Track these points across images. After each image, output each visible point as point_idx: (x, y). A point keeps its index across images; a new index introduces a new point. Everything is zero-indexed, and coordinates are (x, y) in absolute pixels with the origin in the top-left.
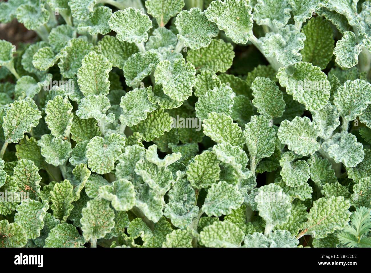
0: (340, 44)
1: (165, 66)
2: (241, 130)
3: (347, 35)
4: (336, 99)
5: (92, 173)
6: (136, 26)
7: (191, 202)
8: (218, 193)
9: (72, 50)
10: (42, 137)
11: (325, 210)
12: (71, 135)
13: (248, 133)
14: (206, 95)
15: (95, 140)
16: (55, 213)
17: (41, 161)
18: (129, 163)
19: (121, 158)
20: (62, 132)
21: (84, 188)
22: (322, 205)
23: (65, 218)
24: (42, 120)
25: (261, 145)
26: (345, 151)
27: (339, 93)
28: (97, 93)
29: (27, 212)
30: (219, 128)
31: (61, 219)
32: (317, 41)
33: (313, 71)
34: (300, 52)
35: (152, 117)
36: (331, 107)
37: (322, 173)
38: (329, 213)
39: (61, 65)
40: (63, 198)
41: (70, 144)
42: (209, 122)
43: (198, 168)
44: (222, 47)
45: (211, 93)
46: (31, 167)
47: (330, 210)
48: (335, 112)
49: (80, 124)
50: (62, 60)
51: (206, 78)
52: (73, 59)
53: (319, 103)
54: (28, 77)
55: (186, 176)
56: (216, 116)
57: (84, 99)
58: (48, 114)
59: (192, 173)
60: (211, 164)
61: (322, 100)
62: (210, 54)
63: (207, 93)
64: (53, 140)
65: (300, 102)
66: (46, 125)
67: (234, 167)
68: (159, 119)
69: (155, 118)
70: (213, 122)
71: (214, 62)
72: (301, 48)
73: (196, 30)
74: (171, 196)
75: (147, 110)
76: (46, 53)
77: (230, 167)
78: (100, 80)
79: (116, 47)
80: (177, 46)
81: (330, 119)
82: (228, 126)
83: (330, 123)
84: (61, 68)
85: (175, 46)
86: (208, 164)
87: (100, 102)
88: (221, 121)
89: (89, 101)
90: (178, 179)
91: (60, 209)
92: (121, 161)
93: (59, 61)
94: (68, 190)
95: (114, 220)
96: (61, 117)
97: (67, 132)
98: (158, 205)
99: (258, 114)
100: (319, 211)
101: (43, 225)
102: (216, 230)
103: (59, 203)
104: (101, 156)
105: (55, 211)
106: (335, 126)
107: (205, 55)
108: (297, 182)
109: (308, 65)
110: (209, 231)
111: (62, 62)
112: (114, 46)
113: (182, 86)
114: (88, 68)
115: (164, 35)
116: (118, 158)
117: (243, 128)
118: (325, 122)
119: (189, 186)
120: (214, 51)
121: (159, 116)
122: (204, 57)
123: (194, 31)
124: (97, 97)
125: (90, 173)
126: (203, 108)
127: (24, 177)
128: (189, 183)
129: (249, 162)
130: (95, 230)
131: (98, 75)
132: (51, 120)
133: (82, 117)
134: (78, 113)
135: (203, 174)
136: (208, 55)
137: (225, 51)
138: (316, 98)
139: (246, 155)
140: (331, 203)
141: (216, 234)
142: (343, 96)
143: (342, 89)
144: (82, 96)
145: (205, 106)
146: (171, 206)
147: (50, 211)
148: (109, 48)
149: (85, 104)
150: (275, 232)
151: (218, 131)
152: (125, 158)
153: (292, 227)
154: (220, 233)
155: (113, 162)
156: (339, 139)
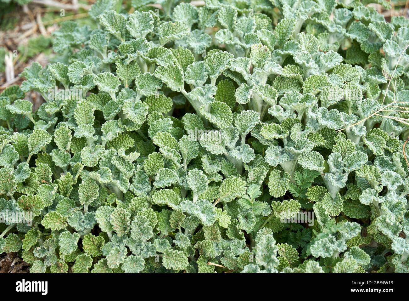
0: (238, 90)
1: (129, 105)
2: (177, 142)
3: (243, 86)
4: (236, 122)
5: (85, 167)
6: (111, 84)
7: (146, 184)
8: (163, 175)
9: (70, 101)
10: (53, 151)
11: (230, 186)
12: (70, 149)
13: (181, 144)
14: (155, 123)
15: (86, 148)
16: (61, 193)
17: (52, 164)
18: (107, 160)
19: (102, 156)
20: (65, 148)
21: (80, 176)
22: (228, 182)
23: (68, 195)
24: (53, 141)
25: (190, 152)
26: (243, 154)
27: (238, 118)
28: (87, 124)
29: (44, 192)
30: (163, 141)
31: (66, 196)
32: (225, 95)
33: (222, 106)
34: (214, 96)
35: (121, 140)
36: (233, 127)
37: (229, 171)
38: (233, 188)
39: (63, 110)
40: (67, 184)
41: (70, 155)
42: (157, 138)
43: (150, 162)
44: (165, 100)
45: (158, 121)
46: (46, 167)
47: (233, 186)
48: (236, 131)
49: (76, 144)
50: (64, 107)
51: (155, 116)
52: (71, 108)
53: (226, 124)
54: (42, 121)
55: (143, 169)
56: (161, 134)
57: (79, 127)
58: (56, 136)
59: (147, 166)
60: (158, 160)
61: (228, 123)
62: (157, 103)
63: (155, 122)
64: (59, 152)
65: (214, 123)
66: (55, 143)
67: (172, 159)
68: (125, 141)
69: (123, 140)
70: (159, 138)
71: (160, 108)
72: (215, 94)
73: (148, 86)
74: (133, 180)
75: (118, 131)
76: (53, 105)
77: (170, 161)
78: (88, 117)
79: (98, 100)
80: (137, 98)
81: (233, 136)
82: (169, 140)
83: (233, 138)
84: (63, 112)
85: (135, 98)
86: (156, 160)
87: (88, 130)
88: (164, 137)
89: (81, 128)
90: (138, 170)
91: (64, 192)
92: (102, 158)
93: (62, 107)
94: (69, 178)
95: (99, 191)
96: (64, 139)
97: (69, 147)
98: (126, 182)
99: (187, 135)
100: (227, 187)
101: (54, 197)
102: (162, 194)
103: (64, 188)
104: (90, 157)
105: (62, 192)
106: (237, 139)
107: (154, 105)
108: (212, 171)
109: (219, 103)
110: (157, 195)
111: (64, 108)
112: (97, 100)
113: (140, 116)
114: (81, 109)
115: (128, 92)
116: (101, 157)
117: (178, 141)
118: (230, 138)
119: (145, 174)
120: (160, 102)
121: (125, 139)
122: (153, 106)
123: (147, 87)
124: (87, 125)
125: (83, 167)
126: (153, 132)
127: (41, 174)
128: (145, 172)
129: (182, 160)
130: (87, 200)
131: (87, 114)
132: (58, 140)
133: (78, 137)
134: (75, 135)
135: (154, 167)
136: (156, 104)
137: (167, 102)
138: (224, 122)
139: (180, 155)
140: (233, 181)
141: (162, 197)
142: (241, 120)
143: (240, 115)
144: (77, 125)
145: (154, 131)
146: (134, 185)
147: (59, 192)
148: (93, 101)
149: (79, 130)
150: (199, 201)
151: (163, 143)
152: (105, 157)
153: (210, 198)
154: (164, 197)
155: (98, 159)
156: (239, 150)
